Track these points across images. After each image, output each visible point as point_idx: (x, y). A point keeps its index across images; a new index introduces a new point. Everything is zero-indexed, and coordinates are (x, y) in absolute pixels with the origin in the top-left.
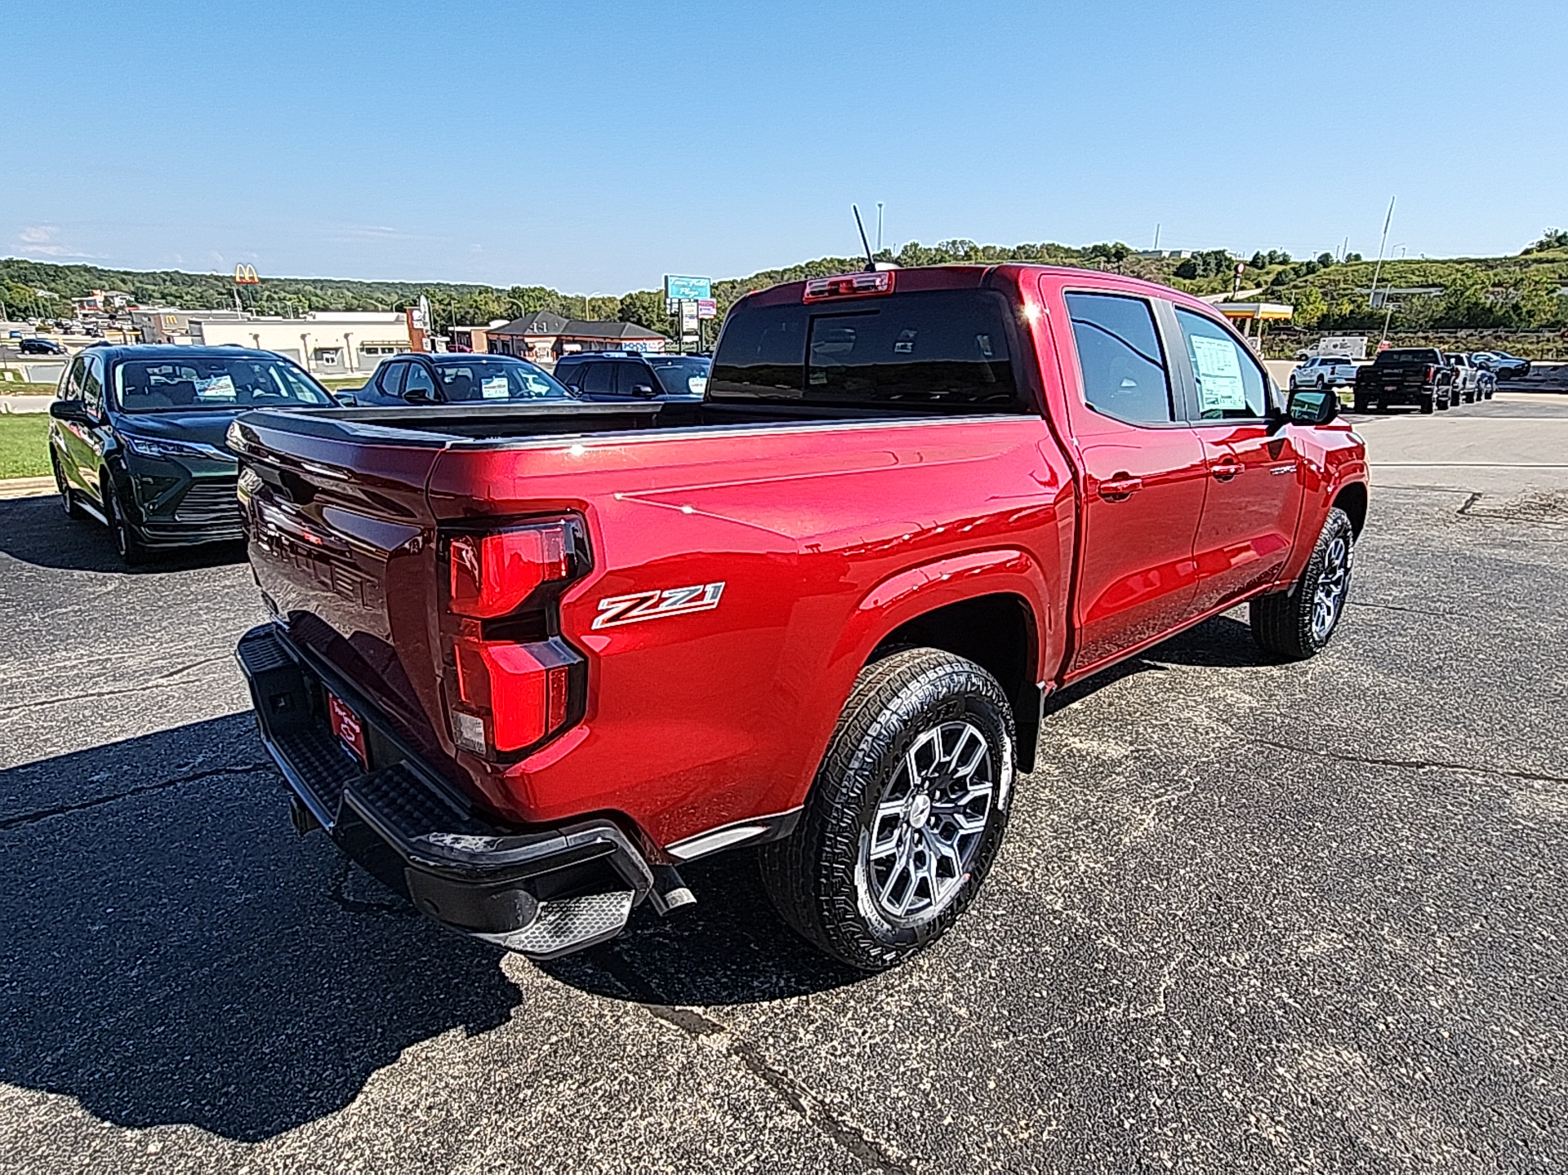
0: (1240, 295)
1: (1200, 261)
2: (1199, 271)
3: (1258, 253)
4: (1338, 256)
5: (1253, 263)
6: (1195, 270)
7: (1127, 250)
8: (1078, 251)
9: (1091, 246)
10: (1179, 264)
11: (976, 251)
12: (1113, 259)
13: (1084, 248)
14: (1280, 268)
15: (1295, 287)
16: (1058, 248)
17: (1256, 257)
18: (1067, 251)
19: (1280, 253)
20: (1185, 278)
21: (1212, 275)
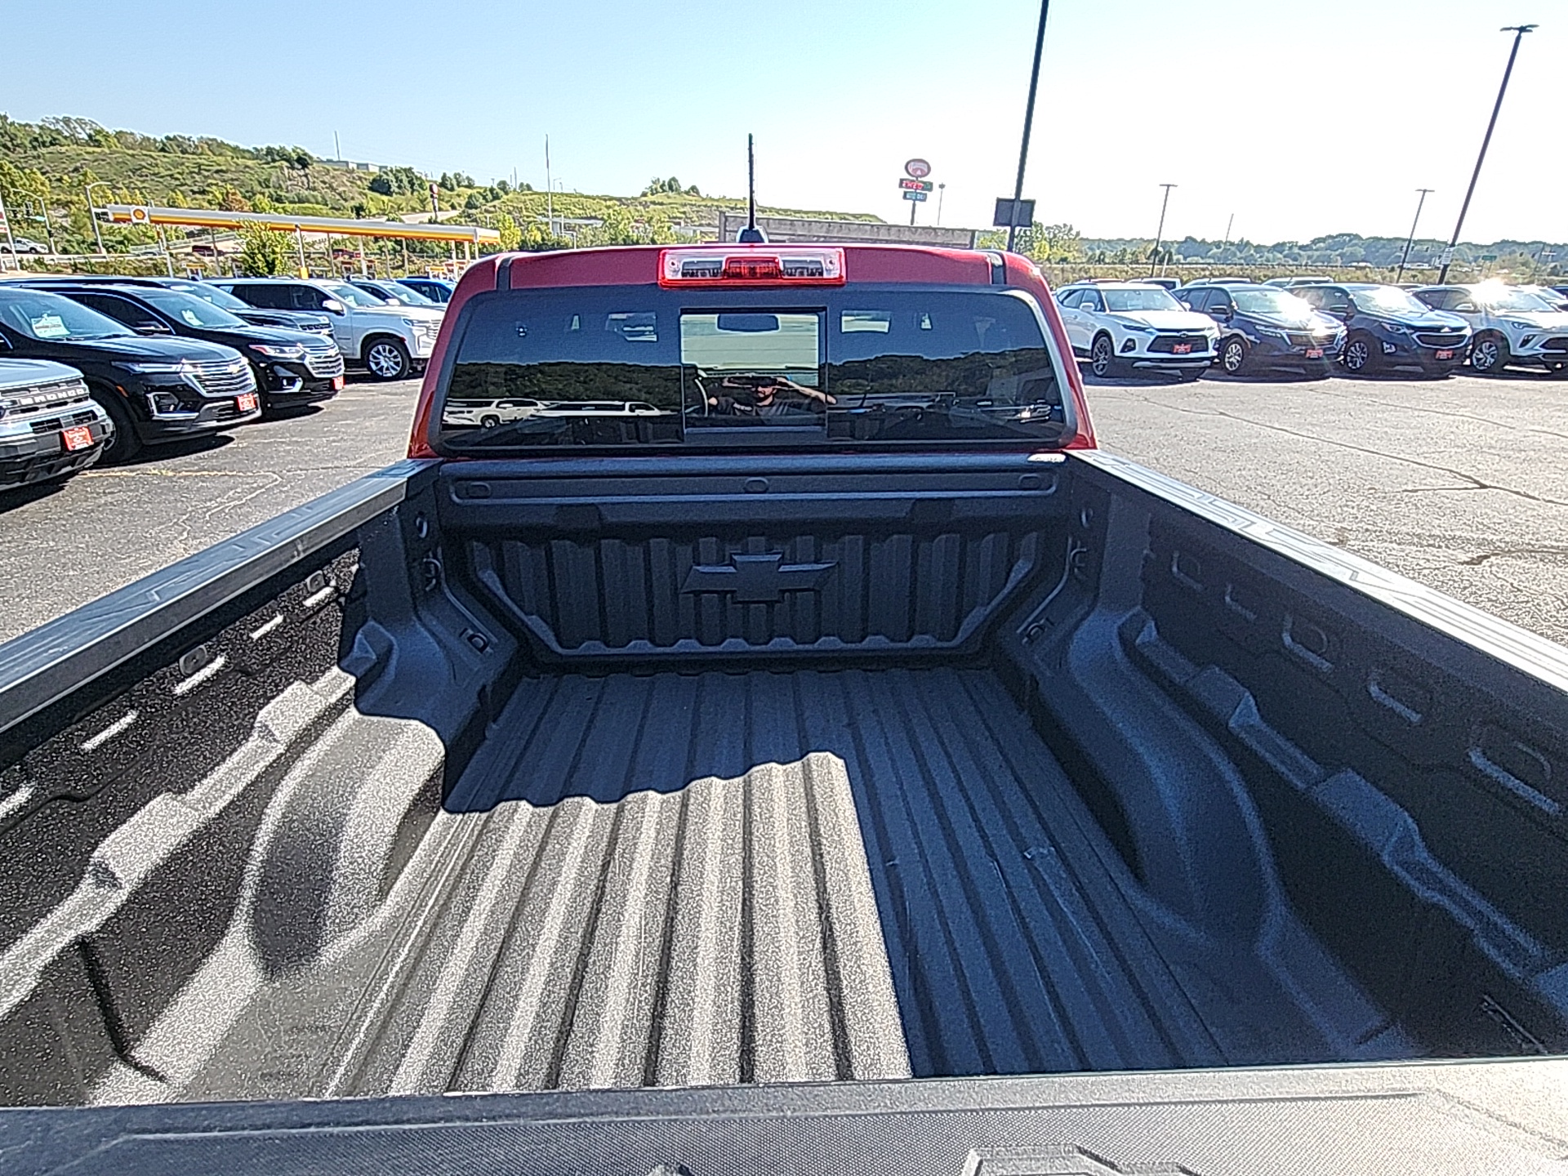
0: (442, 216)
1: (391, 177)
2: (394, 188)
3: (445, 175)
4: (512, 185)
5: (443, 185)
6: (390, 187)
7: (311, 158)
8: (248, 151)
9: (264, 147)
10: (371, 178)
11: (107, 136)
12: (297, 165)
13: (255, 149)
14: (469, 191)
15: (486, 211)
16: (221, 145)
17: (444, 177)
18: (235, 149)
19: (464, 176)
20: (382, 193)
21: (409, 194)
